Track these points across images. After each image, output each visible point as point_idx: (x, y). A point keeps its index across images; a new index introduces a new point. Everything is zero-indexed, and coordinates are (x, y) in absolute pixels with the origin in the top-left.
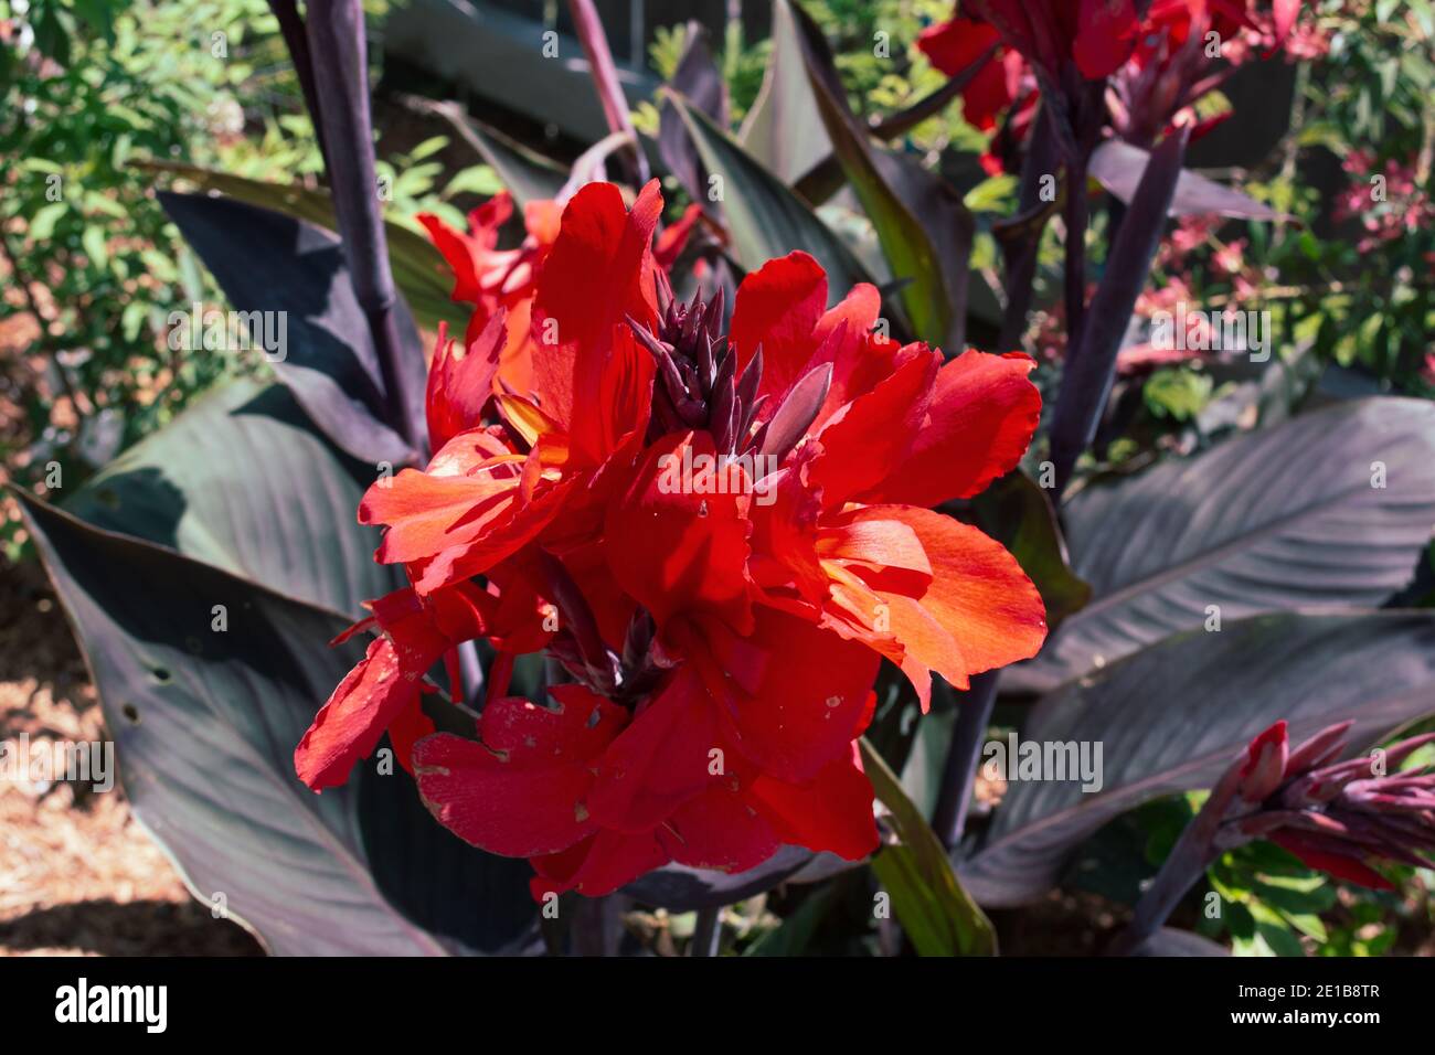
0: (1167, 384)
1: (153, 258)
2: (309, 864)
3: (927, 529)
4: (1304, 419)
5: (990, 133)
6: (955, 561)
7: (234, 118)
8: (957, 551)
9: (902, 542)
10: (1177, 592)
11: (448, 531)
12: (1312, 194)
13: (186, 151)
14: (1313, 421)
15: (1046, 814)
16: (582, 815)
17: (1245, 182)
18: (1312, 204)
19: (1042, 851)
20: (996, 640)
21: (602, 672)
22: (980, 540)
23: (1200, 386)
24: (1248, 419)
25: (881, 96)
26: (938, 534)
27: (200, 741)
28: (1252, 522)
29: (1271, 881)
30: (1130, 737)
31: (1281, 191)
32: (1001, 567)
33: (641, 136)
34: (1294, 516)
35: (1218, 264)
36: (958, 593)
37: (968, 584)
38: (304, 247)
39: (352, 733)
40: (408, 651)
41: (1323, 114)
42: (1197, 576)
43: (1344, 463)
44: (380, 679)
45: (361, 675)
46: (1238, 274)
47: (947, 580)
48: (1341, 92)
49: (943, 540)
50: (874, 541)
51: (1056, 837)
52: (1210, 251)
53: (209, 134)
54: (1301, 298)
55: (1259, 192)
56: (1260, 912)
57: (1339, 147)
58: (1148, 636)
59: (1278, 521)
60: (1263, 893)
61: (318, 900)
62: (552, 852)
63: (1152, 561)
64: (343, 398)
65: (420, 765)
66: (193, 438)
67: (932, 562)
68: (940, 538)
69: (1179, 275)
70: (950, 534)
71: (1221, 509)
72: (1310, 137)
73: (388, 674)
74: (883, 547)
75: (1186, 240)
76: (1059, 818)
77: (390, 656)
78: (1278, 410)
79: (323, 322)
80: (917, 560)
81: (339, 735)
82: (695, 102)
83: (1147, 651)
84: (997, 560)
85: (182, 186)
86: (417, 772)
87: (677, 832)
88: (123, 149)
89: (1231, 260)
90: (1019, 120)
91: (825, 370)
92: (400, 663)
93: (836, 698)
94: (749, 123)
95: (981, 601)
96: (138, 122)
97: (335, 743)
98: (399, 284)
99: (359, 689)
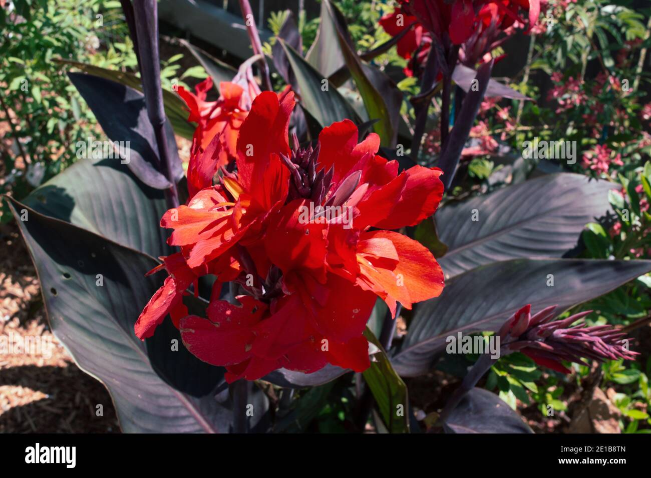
0: (476, 164)
1: (60, 100)
2: (125, 355)
3: (397, 241)
4: (533, 181)
5: (407, 61)
6: (408, 255)
7: (96, 43)
8: (410, 251)
9: (388, 247)
10: (480, 250)
11: (200, 234)
12: (536, 89)
13: (75, 56)
14: (536, 182)
15: (425, 339)
16: (248, 349)
17: (510, 83)
18: (536, 93)
19: (424, 354)
20: (423, 288)
21: (257, 290)
22: (419, 247)
23: (489, 165)
24: (509, 180)
25: (363, 43)
26: (402, 244)
27: (82, 303)
28: (511, 222)
29: (515, 368)
30: (460, 308)
31: (524, 87)
32: (427, 258)
33: (266, 57)
34: (528, 220)
35: (499, 116)
36: (409, 268)
37: (414, 264)
38: (129, 98)
39: (157, 316)
40: (181, 281)
41: (541, 57)
42: (488, 244)
43: (549, 199)
44: (169, 294)
45: (162, 292)
46: (507, 120)
47: (404, 263)
48: (549, 48)
49: (404, 246)
50: (376, 247)
51: (431, 348)
52: (496, 110)
53: (85, 49)
54: (532, 131)
55: (515, 87)
56: (511, 381)
57: (548, 71)
58: (468, 267)
59: (520, 222)
60: (512, 372)
61: (129, 370)
62: (236, 364)
63: (470, 237)
64: (143, 160)
65: (182, 328)
66: (78, 175)
67: (399, 255)
68: (403, 245)
69: (483, 120)
70: (406, 244)
71: (499, 216)
72: (535, 66)
73: (172, 291)
74: (379, 249)
75: (486, 106)
76: (431, 340)
77: (174, 284)
78: (521, 176)
79: (135, 130)
80: (393, 254)
81: (152, 317)
82: (288, 43)
83: (467, 273)
84: (426, 255)
85: (73, 70)
86: (181, 331)
87: (287, 357)
88: (49, 54)
89: (504, 115)
90: (421, 54)
91: (359, 173)
92: (176, 287)
93: (357, 309)
94: (309, 52)
95: (418, 272)
96: (56, 43)
97: (151, 320)
98: (168, 116)
99: (161, 298)
